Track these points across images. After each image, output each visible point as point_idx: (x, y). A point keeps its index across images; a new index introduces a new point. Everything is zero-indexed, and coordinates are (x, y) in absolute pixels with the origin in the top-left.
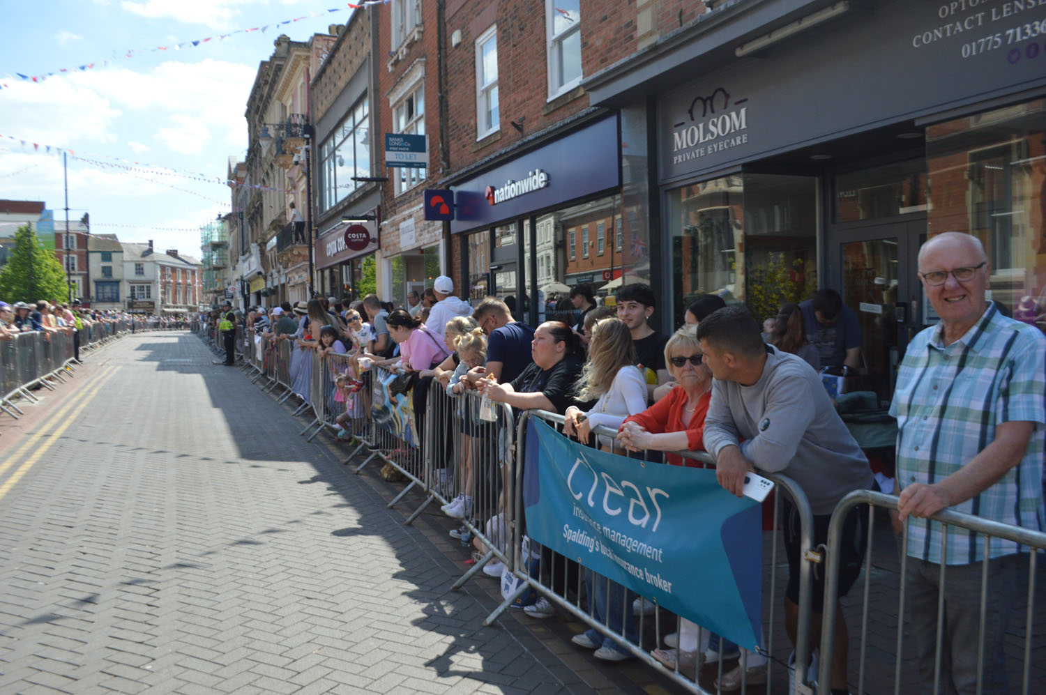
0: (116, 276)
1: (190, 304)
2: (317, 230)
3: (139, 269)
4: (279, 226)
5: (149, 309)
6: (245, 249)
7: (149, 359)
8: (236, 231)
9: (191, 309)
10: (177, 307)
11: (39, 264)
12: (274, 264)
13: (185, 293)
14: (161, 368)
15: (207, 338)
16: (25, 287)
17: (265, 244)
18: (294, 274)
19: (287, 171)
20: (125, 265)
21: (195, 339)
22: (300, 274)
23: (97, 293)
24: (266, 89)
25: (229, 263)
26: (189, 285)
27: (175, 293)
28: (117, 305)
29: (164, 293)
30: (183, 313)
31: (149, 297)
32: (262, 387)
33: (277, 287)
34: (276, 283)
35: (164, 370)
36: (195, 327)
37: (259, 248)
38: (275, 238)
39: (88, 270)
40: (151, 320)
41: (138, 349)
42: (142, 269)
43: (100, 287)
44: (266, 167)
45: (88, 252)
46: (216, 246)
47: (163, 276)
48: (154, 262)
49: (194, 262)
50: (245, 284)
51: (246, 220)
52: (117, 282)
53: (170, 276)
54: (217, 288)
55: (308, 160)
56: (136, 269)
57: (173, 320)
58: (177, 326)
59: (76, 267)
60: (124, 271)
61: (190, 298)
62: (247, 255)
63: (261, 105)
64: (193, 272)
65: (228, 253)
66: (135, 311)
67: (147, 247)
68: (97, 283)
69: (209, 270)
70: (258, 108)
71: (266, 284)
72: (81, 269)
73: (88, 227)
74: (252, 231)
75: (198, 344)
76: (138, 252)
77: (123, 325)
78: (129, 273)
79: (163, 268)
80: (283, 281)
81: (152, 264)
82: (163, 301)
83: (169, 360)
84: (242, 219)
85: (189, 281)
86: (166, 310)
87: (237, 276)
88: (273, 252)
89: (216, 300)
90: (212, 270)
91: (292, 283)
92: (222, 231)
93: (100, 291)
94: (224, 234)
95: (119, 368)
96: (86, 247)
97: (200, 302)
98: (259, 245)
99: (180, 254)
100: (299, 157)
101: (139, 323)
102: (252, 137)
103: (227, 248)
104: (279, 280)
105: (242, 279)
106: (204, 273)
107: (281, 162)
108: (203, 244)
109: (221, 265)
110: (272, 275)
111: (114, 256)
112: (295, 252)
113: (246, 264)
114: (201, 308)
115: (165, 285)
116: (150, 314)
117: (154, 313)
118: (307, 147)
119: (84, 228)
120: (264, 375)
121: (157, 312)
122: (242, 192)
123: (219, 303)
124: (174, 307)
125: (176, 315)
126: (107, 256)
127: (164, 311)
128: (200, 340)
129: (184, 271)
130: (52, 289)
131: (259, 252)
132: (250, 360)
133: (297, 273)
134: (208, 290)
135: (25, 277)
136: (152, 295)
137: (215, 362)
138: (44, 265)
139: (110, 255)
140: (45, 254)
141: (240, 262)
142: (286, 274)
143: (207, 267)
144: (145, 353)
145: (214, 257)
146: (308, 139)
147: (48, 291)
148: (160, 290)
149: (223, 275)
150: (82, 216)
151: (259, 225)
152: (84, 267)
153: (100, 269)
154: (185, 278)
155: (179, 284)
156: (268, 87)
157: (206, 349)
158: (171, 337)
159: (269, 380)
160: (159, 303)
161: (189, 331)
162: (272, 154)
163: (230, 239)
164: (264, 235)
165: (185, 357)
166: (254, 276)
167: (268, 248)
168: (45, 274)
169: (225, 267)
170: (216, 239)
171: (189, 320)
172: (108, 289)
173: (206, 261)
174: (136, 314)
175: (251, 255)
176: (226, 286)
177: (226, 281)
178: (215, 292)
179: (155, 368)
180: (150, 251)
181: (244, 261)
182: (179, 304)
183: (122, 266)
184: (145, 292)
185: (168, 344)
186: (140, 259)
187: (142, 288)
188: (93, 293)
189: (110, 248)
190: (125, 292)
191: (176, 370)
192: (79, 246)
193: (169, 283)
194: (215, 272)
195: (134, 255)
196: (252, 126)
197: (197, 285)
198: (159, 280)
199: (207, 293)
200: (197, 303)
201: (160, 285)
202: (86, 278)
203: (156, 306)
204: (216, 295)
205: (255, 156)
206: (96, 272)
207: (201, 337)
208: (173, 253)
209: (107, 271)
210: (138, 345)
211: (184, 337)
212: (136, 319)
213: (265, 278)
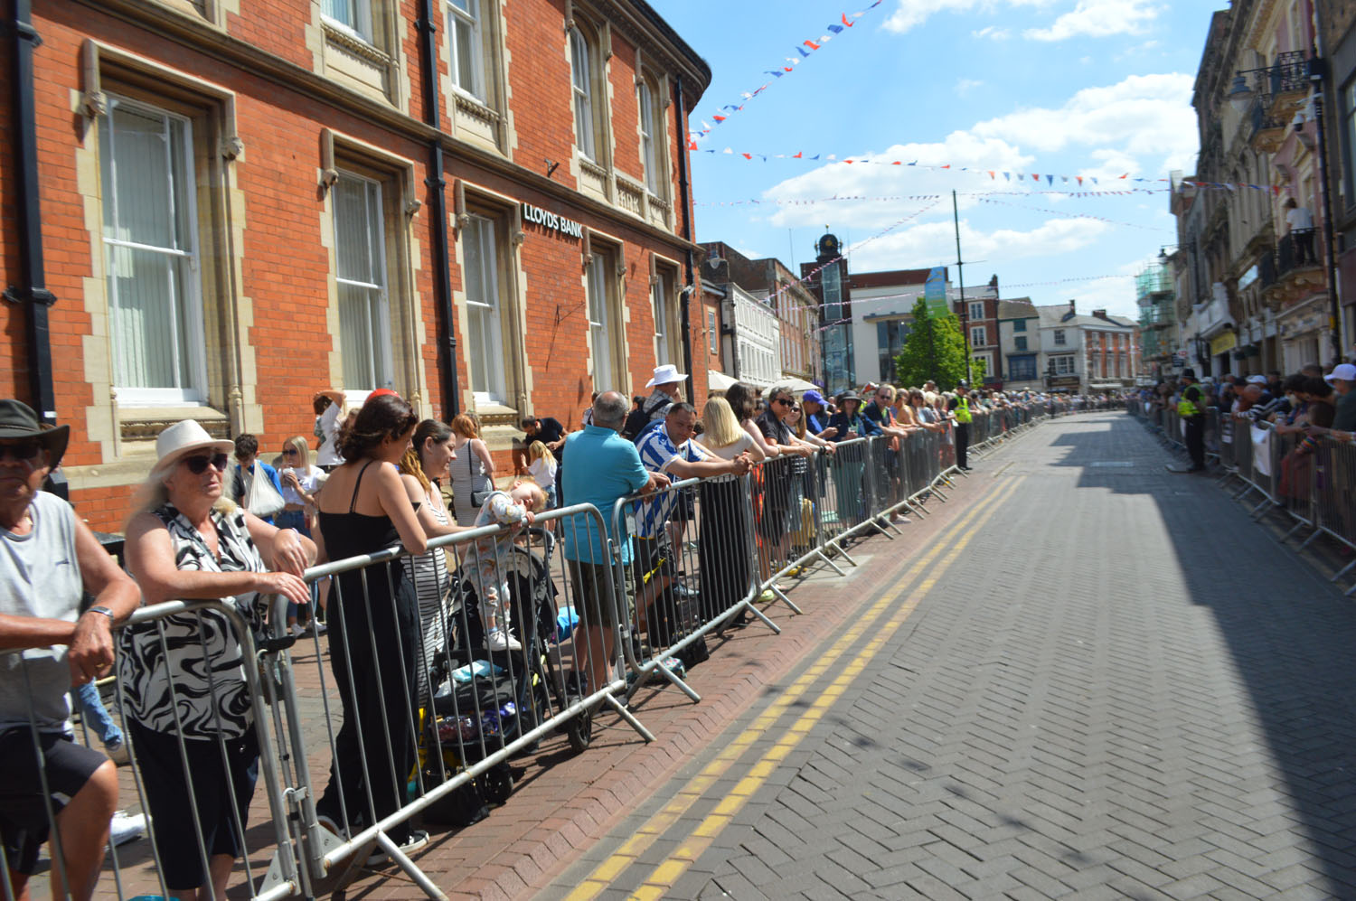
0: (1031, 347)
1: (1125, 377)
2: (1341, 237)
3: (1060, 338)
4: (1263, 246)
5: (1073, 385)
6: (1202, 293)
7: (1067, 462)
8: (1185, 273)
9: (1127, 384)
10: (1108, 382)
11: (940, 340)
12: (1253, 309)
13: (1118, 363)
14: (1087, 481)
15: (1151, 423)
16: (925, 367)
17: (1235, 280)
18: (1295, 319)
19: (1271, 156)
20: (1042, 333)
21: (1134, 424)
22: (1306, 317)
23: (1011, 371)
24: (1227, 45)
25: (1175, 318)
26: (1122, 352)
27: (1105, 365)
28: (1034, 383)
29: (1091, 365)
30: (1115, 389)
31: (1072, 371)
32: (1282, 535)
33: (1259, 343)
34: (1257, 337)
35: (1089, 485)
36: (1132, 408)
37: (1225, 289)
38: (1255, 268)
39: (999, 343)
40: (1077, 400)
41: (1055, 444)
42: (1063, 336)
43: (1013, 363)
44: (1233, 163)
45: (998, 322)
46: (1157, 298)
47: (1089, 344)
48: (1077, 326)
49: (1126, 323)
50: (1204, 344)
51: (1200, 254)
52: (1034, 355)
53: (1098, 343)
54: (1160, 354)
55: (1320, 118)
56: (1056, 337)
57: (1104, 399)
58: (1109, 406)
59: (985, 340)
60: (1042, 341)
61: (1124, 368)
62: (1205, 302)
63: (1219, 74)
64: (1127, 336)
65: (1174, 305)
66: (1054, 389)
67: (1067, 310)
68: (1011, 357)
69: (1149, 330)
70: (1215, 79)
71: (1239, 341)
72: (990, 343)
73: (997, 291)
74: (1212, 266)
75: (1139, 434)
76: (1058, 316)
77: (1038, 410)
78: (1047, 343)
79: (1089, 333)
80: (1271, 331)
81: (1075, 330)
82: (1091, 376)
83: (1098, 464)
84: (1195, 252)
85: (1123, 348)
86: (1095, 386)
87: (1190, 334)
88: (1250, 292)
89: (1159, 369)
90: (1152, 331)
91: (1289, 334)
92: (1164, 276)
93: (1014, 368)
94: (1168, 281)
95: (1022, 479)
96: (996, 316)
97: (1138, 374)
98: (1226, 284)
99: (1109, 314)
100: (1303, 116)
101: (1061, 405)
102: (1206, 130)
103: (1172, 299)
104: (1263, 332)
105: (1198, 337)
106: (1143, 335)
107: (1264, 142)
108: (1140, 297)
109: (1165, 322)
110: (1249, 326)
111: (1029, 323)
112: (1299, 282)
113: (1205, 316)
114: (1140, 382)
115: (1092, 355)
116: (1075, 393)
117: (1080, 391)
118: (1317, 95)
119: (993, 293)
120: (1282, 508)
121: (1083, 390)
122: (1193, 216)
123: (1164, 373)
124: (1103, 382)
125: (1108, 392)
126: (1020, 325)
127: (1091, 388)
128: (1141, 427)
129: (1115, 335)
130: (955, 368)
131: (1225, 295)
132: (1236, 469)
133: (1300, 316)
134: (1148, 357)
135: (925, 356)
136: (1077, 369)
137: (1170, 467)
138: (946, 340)
139: (1024, 323)
140: (946, 327)
141: (1195, 314)
142: (1278, 322)
143: (1146, 327)
144: (1064, 450)
145: (1156, 312)
146: (1316, 83)
147: (952, 371)
148: (1086, 362)
149: (1168, 336)
150: (989, 279)
151: (1223, 255)
152: (995, 340)
153: (1013, 341)
154: (1116, 345)
155: (1110, 352)
156: (1229, 40)
157: (1151, 440)
158: (1100, 423)
159: (1295, 522)
160: (1085, 378)
161: (1124, 412)
162: (1243, 140)
163: (1177, 287)
164: (1235, 267)
165: (1122, 458)
166: (1219, 330)
167: (1241, 287)
168: (947, 351)
169: (1170, 325)
170: (1156, 289)
171: (1124, 398)
172: (1022, 365)
173: (1145, 319)
174: (1058, 392)
175: (1211, 299)
176: (1173, 350)
177: (1172, 344)
178: (1159, 359)
179: (1074, 482)
180: (1072, 313)
181: (1201, 311)
182: (1110, 378)
183: (1039, 335)
184: (1068, 365)
185: (1097, 434)
186: (1060, 325)
187: (1063, 361)
188: (1005, 371)
189: (1023, 313)
190: (1043, 365)
191: (1108, 486)
192: (987, 316)
193: (1097, 352)
194: (1157, 332)
195: (1053, 320)
196: (1204, 115)
197: (1132, 353)
198: (1085, 349)
199: (1147, 361)
200: (1134, 375)
201: (1085, 356)
202: (998, 353)
203: (1081, 382)
204: (1159, 363)
205: (1212, 156)
206: (1008, 345)
207: (1142, 421)
208: (1101, 315)
209: (1021, 342)
210: (1055, 437)
211: (1118, 422)
212: (1057, 399)
213: (1237, 332)
